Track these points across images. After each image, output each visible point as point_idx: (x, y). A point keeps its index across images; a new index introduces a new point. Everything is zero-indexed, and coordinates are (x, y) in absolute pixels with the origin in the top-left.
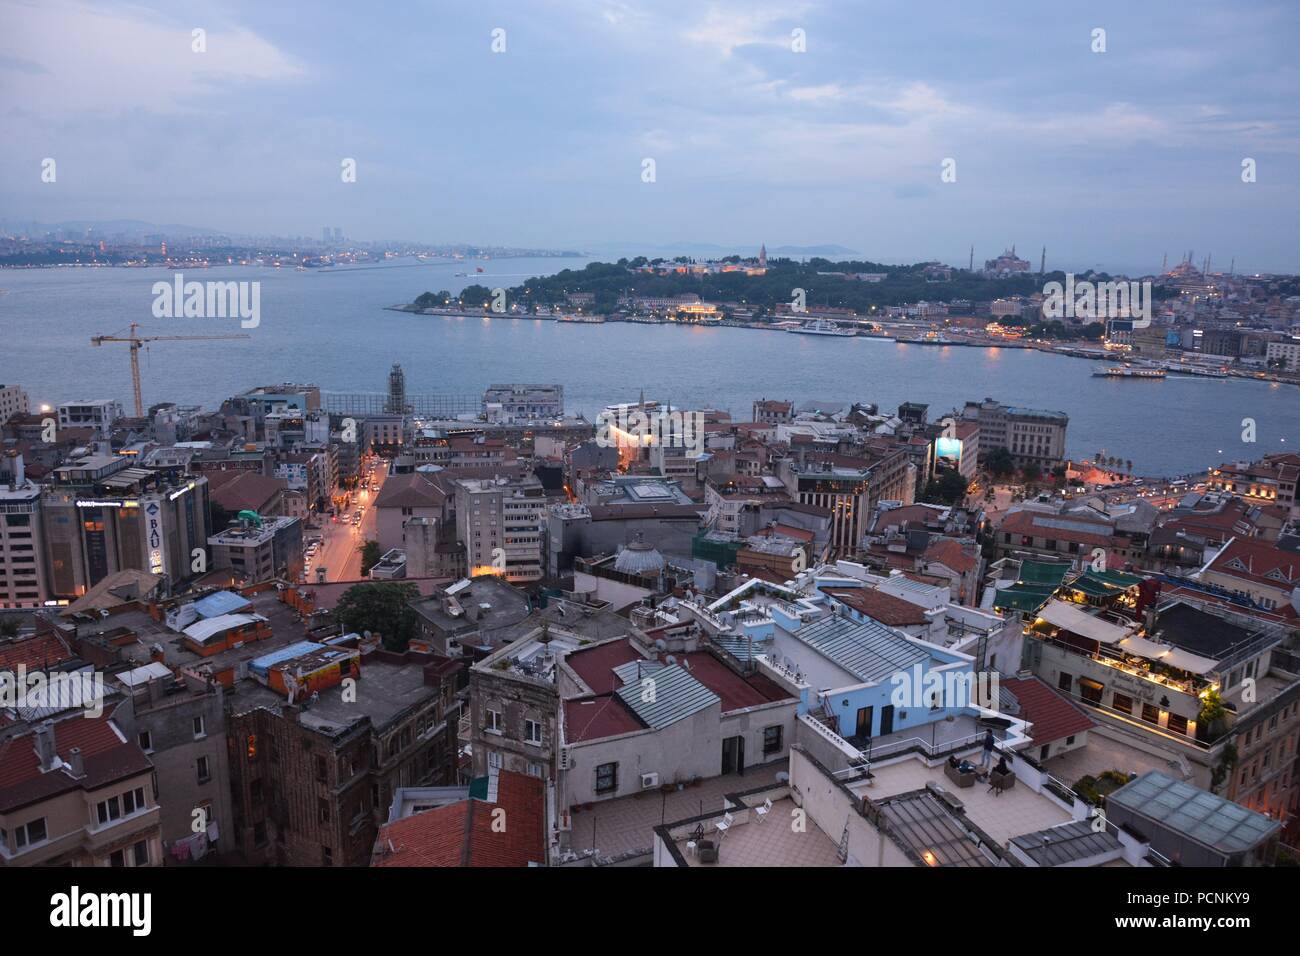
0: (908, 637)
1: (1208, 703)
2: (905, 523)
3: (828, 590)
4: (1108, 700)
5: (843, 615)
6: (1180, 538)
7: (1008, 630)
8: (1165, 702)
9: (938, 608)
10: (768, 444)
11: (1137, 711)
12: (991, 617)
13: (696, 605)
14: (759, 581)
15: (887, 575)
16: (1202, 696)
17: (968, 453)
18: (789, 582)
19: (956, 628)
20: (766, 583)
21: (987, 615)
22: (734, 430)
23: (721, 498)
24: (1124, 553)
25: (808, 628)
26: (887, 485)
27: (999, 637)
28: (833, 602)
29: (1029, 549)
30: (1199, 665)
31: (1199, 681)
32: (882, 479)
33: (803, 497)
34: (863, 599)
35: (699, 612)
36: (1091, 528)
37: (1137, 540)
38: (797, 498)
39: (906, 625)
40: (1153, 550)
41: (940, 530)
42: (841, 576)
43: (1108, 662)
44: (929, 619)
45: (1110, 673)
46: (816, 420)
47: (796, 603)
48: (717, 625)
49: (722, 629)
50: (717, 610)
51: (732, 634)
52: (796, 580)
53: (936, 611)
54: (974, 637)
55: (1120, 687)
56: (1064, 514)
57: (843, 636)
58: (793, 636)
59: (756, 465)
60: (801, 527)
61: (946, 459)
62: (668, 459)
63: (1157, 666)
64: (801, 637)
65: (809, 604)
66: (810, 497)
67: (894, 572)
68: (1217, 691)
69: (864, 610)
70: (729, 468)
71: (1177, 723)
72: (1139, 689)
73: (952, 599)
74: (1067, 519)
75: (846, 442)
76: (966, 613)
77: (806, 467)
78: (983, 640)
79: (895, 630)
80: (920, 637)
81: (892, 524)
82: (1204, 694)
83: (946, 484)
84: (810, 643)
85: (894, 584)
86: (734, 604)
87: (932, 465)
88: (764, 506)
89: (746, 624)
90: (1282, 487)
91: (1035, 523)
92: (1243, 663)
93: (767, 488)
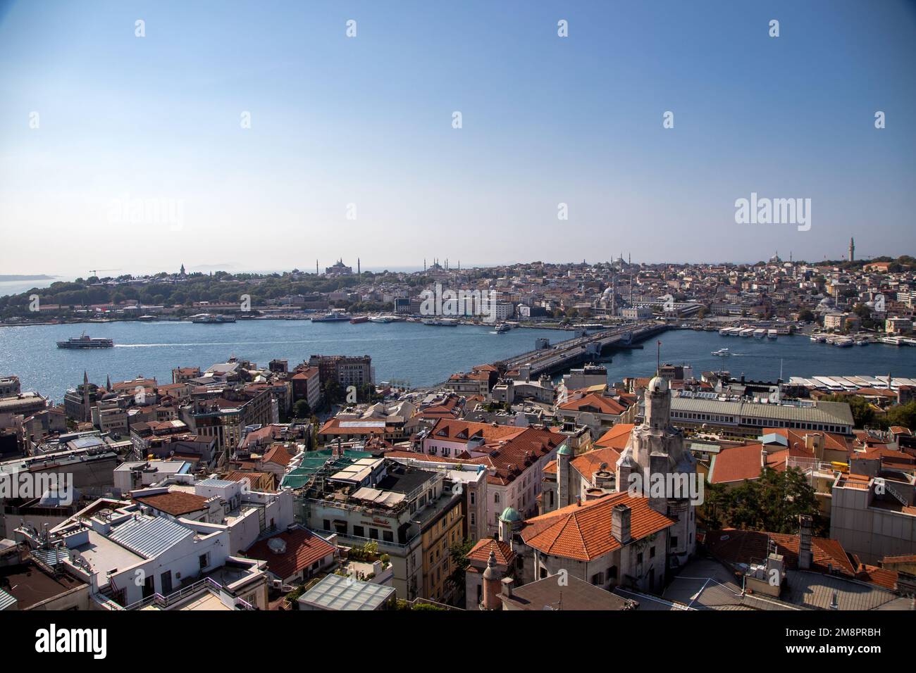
0: (185, 521)
2: (260, 438)
3: (140, 499)
4: (350, 531)
6: (420, 422)
11: (366, 534)
12: (269, 494)
14: (105, 500)
15: (205, 479)
17: (313, 387)
24: (391, 435)
28: (143, 507)
32: (254, 411)
35: (28, 534)
37: (399, 427)
38: (196, 432)
39: (189, 513)
40: (407, 431)
41: (282, 439)
44: (207, 505)
53: (213, 499)
54: (254, 510)
56: (360, 418)
59: (172, 413)
60: (192, 452)
64: (110, 536)
66: (205, 430)
70: (152, 418)
71: (388, 536)
74: (362, 420)
75: (230, 390)
78: (263, 510)
80: (202, 520)
84: (115, 539)
85: (203, 485)
87: (291, 397)
88: (165, 441)
90: (482, 383)
91: (340, 426)
92: (426, 492)
93: (175, 428)
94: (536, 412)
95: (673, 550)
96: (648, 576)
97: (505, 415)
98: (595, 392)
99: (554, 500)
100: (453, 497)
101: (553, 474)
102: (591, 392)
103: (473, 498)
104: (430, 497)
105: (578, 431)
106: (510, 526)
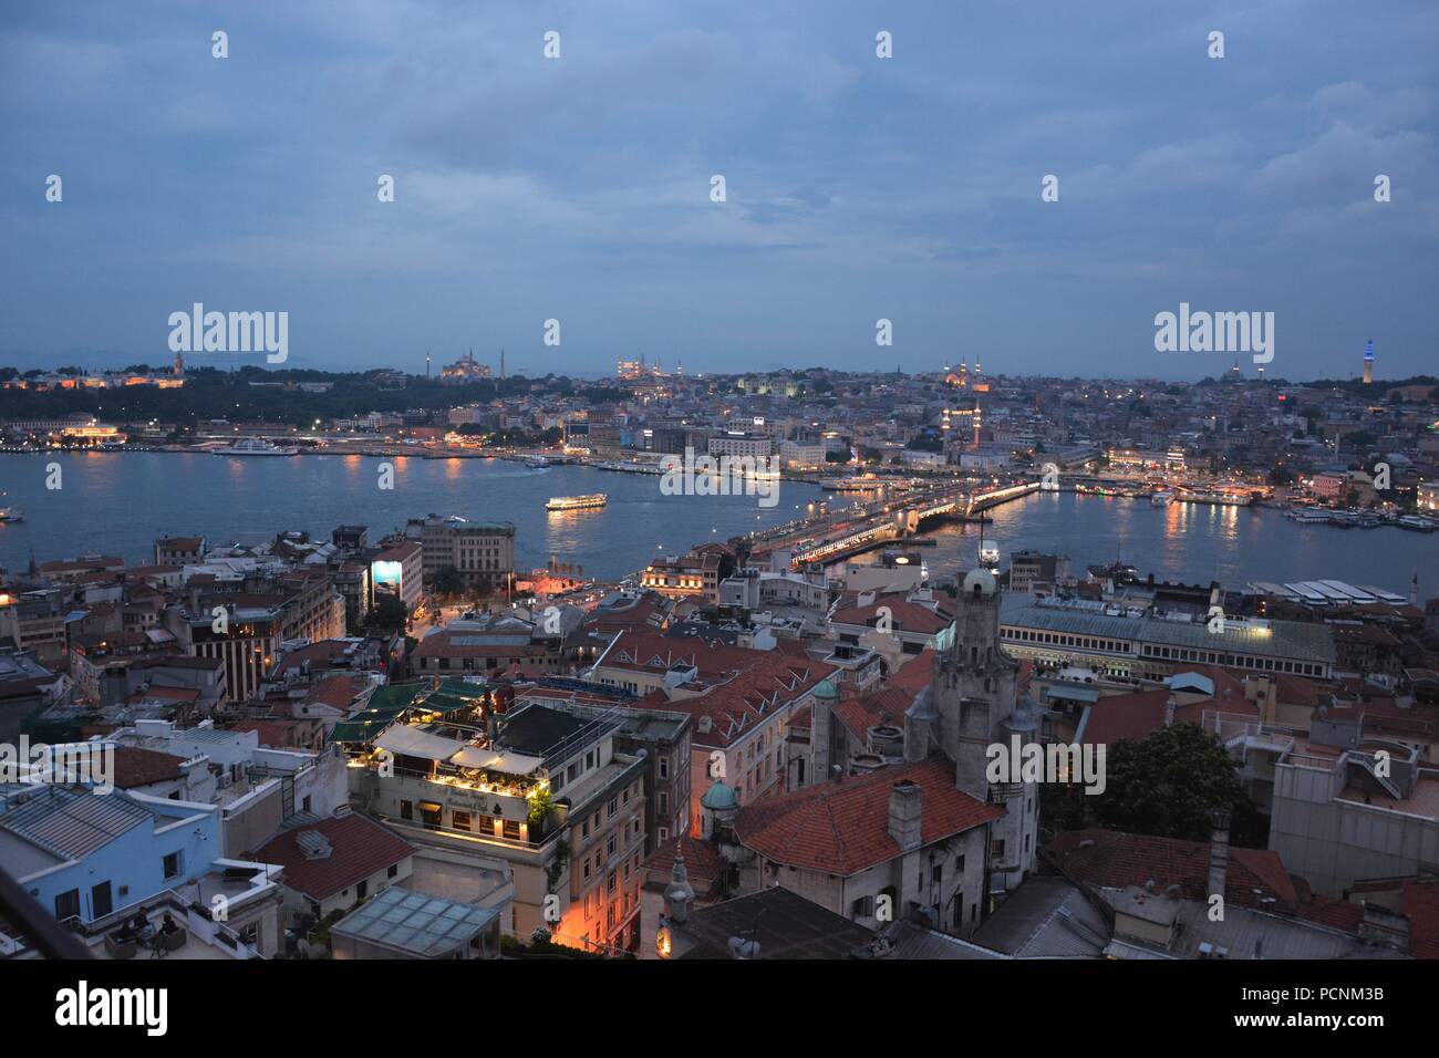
1: (536, 802)
2: (307, 662)
4: (448, 820)
6: (592, 638)
7: (323, 766)
8: (498, 810)
10: (169, 590)
11: (475, 824)
12: (302, 755)
16: (528, 797)
17: (409, 576)
21: (299, 755)
22: (120, 578)
23: (91, 665)
24: (541, 661)
26: (307, 622)
27: (312, 776)
30: (523, 765)
31: (529, 781)
32: (299, 614)
33: (199, 649)
36: (509, 641)
37: (553, 646)
38: (193, 651)
39: (150, 784)
40: (567, 653)
41: (346, 665)
43: (443, 781)
44: (184, 771)
45: (446, 790)
46: (232, 555)
54: (275, 781)
55: (456, 804)
56: (490, 630)
59: (151, 618)
60: (182, 685)
61: (385, 585)
63: (493, 775)
64: (3, 823)
66: (209, 647)
67: (204, 723)
68: (545, 789)
70: (113, 624)
71: (511, 827)
72: (473, 801)
74: (496, 634)
75: (254, 577)
76: (275, 755)
77: (202, 612)
78: (289, 783)
79: (130, 792)
80: (175, 796)
81: (293, 666)
82: (532, 794)
83: (389, 610)
84: (12, 827)
85: (185, 738)
87: (370, 592)
88: (131, 667)
90: (707, 575)
91: (452, 643)
92: (581, 756)
93: (153, 644)
94: (793, 625)
95: (995, 862)
96: (952, 905)
97: (735, 629)
98: (897, 593)
99: (806, 773)
100: (629, 765)
101: (804, 730)
102: (889, 594)
103: (664, 767)
104: (590, 764)
105: (858, 660)
106: (718, 815)
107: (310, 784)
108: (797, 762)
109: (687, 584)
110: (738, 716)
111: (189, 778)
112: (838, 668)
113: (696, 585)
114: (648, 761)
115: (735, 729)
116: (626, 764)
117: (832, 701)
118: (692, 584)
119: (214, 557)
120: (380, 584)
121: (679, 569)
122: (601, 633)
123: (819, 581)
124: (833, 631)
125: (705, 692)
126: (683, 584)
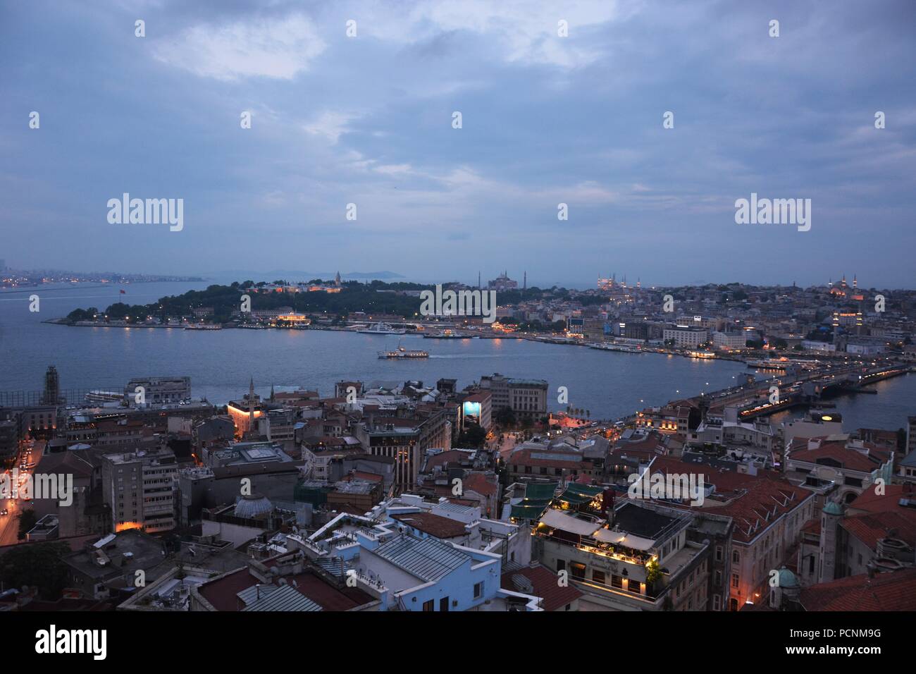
0: (455, 546)
1: (651, 570)
2: (446, 463)
3: (397, 517)
4: (589, 576)
5: (408, 534)
6: (623, 459)
7: (522, 533)
8: (625, 573)
9: (474, 522)
10: (346, 413)
11: (608, 580)
12: (509, 525)
13: (300, 537)
14: (346, 514)
15: (437, 502)
16: (647, 565)
17: (485, 412)
18: (368, 514)
19: (487, 536)
20: (352, 516)
21: (507, 525)
22: (321, 404)
23: (314, 455)
24: (590, 472)
25: (384, 546)
26: (432, 437)
27: (516, 539)
28: (401, 525)
29: (531, 475)
30: (644, 544)
31: (645, 556)
32: (428, 433)
33: (373, 450)
34: (422, 520)
35: (302, 542)
36: (567, 458)
37: (597, 463)
38: (369, 451)
39: (453, 537)
40: (608, 469)
41: (470, 466)
42: (405, 505)
43: (587, 549)
44: (468, 531)
45: (589, 557)
46: (380, 394)
47: (374, 528)
48: (317, 551)
49: (321, 553)
50: (316, 539)
51: (328, 556)
52: (373, 512)
53: (473, 525)
54: (499, 541)
55: (596, 566)
56: (550, 449)
57: (410, 550)
58: (373, 553)
59: (338, 429)
60: (373, 472)
61: (471, 417)
62: (273, 428)
63: (618, 548)
64: (379, 554)
65: (383, 528)
66: (379, 450)
67: (442, 499)
68: (656, 561)
69: (424, 529)
70: (318, 432)
71: (634, 586)
72: (608, 565)
73: (482, 516)
74: (554, 452)
75: (403, 408)
76: (493, 524)
77: (375, 428)
78: (505, 543)
79: (446, 541)
80: (463, 545)
81: (437, 465)
82: (649, 564)
83: (472, 434)
84: (386, 557)
85: (441, 508)
86: (329, 533)
87: (461, 421)
88: (346, 458)
89: (338, 547)
90: (680, 421)
91: (532, 457)
92: (670, 540)
93: (348, 445)
94: (759, 460)
97: (729, 460)
98: (837, 441)
99: (816, 567)
100: (699, 549)
101: (814, 536)
102: (831, 442)
103: (719, 553)
104: (674, 547)
105: (826, 488)
106: (786, 592)
107: (515, 544)
108: (809, 558)
109: (667, 426)
110: (753, 521)
111: (470, 535)
112: (811, 493)
113: (673, 427)
114: (710, 548)
115: (752, 530)
116: (697, 549)
117: (838, 517)
118: (670, 427)
119: (370, 394)
120: (468, 416)
121: (661, 416)
122: (628, 457)
123: (766, 430)
124: (791, 465)
125: (728, 502)
126: (664, 427)
